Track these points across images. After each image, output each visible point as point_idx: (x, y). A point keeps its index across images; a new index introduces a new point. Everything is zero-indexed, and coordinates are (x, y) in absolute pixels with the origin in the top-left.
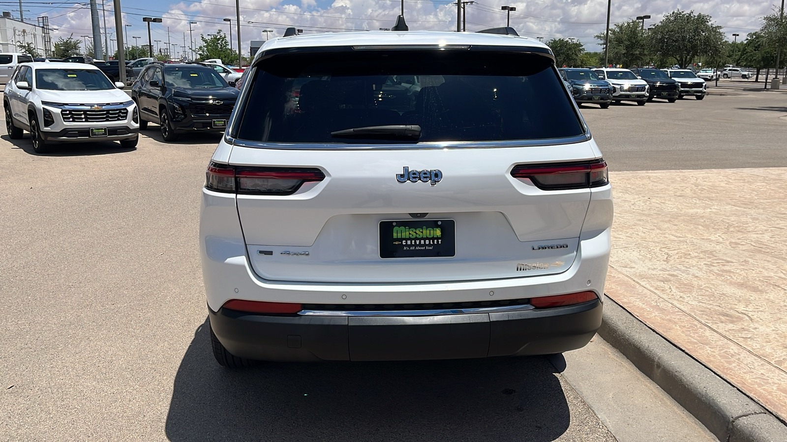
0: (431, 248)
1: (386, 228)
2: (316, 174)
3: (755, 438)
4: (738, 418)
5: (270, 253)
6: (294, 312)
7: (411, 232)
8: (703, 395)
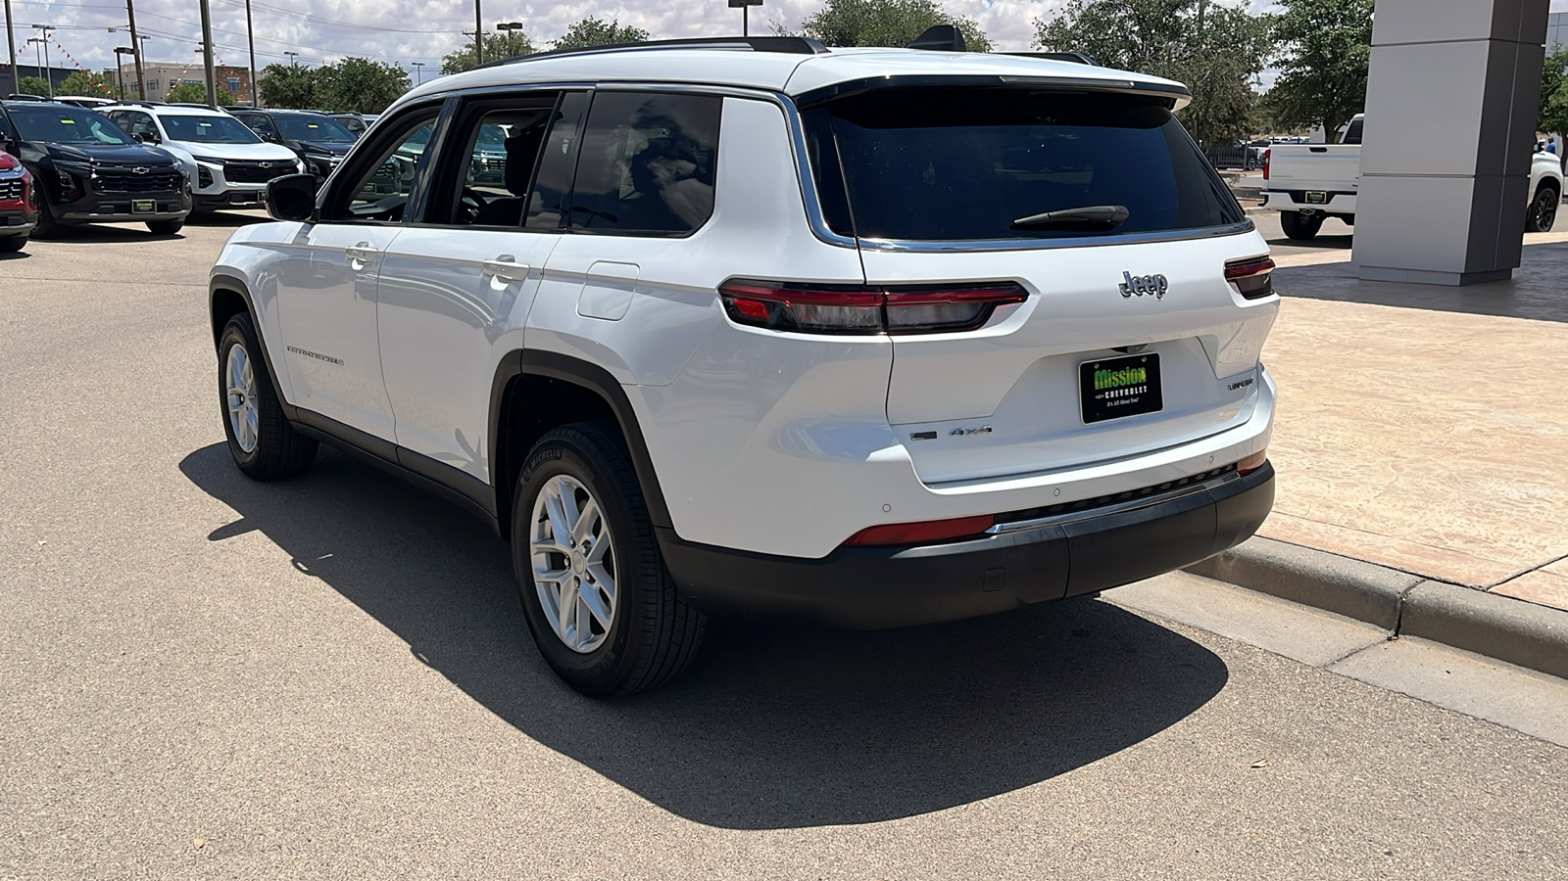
0: (1136, 401)
1: (1087, 372)
2: (1012, 292)
3: (1450, 608)
4: (1406, 592)
5: (933, 435)
6: (980, 531)
7: (1114, 378)
8: (1333, 578)
